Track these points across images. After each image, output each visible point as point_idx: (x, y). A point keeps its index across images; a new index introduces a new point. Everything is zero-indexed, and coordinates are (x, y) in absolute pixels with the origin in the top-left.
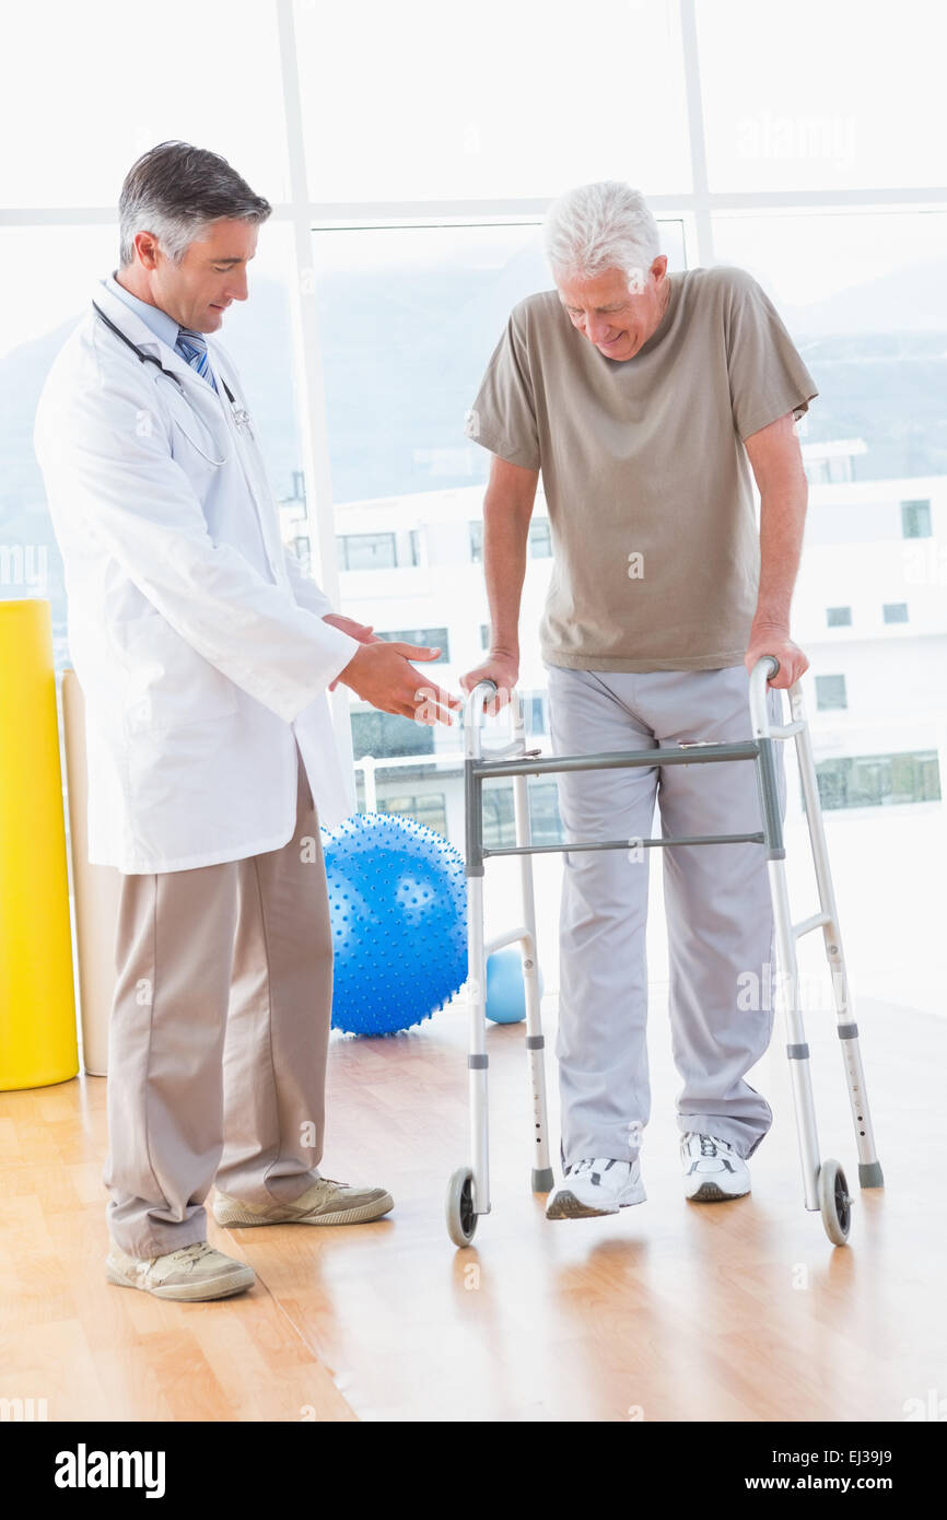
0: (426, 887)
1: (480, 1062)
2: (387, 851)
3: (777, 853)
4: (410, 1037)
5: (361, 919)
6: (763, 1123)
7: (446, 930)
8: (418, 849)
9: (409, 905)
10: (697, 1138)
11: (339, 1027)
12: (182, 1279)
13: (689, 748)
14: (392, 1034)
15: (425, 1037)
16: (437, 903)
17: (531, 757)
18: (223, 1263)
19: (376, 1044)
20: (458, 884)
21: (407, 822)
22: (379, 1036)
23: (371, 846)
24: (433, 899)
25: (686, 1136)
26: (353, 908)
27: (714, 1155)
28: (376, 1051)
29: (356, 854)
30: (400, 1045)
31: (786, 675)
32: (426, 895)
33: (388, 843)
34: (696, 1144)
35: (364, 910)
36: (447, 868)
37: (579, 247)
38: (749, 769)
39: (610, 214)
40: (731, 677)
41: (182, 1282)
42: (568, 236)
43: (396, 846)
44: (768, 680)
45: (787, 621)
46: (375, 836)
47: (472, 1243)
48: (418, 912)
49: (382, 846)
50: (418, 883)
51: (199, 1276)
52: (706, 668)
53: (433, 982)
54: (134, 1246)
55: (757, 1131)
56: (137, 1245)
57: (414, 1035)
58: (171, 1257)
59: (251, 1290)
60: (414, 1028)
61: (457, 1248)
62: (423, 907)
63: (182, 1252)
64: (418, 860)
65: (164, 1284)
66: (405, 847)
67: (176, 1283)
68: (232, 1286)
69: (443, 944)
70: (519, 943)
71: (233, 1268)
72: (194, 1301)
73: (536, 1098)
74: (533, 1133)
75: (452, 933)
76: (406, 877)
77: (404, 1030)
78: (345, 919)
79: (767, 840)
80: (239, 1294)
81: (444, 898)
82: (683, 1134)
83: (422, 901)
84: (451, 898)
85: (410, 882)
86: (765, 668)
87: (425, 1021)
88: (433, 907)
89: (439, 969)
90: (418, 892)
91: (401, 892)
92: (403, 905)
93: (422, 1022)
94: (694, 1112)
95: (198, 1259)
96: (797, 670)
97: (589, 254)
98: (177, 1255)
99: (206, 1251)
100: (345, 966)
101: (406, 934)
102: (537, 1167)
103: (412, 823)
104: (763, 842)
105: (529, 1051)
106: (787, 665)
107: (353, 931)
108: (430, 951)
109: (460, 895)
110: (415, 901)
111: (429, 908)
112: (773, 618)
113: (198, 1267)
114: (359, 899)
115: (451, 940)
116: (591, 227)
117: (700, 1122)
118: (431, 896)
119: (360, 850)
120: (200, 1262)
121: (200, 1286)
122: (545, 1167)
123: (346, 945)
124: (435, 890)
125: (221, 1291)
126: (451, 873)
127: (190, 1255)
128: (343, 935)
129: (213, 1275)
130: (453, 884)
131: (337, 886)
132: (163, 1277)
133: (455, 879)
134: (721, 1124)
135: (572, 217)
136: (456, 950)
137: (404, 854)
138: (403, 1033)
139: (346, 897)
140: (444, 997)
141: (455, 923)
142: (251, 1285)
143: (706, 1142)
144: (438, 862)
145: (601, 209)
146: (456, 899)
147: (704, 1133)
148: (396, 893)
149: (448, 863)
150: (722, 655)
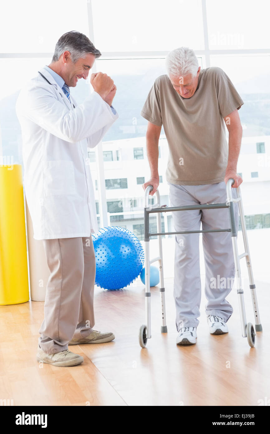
0: (128, 247)
1: (148, 295)
2: (117, 237)
3: (234, 235)
4: (124, 291)
5: (110, 256)
6: (231, 312)
7: (134, 260)
8: (126, 237)
9: (124, 253)
10: (212, 317)
11: (103, 288)
12: (62, 360)
13: (209, 205)
14: (118, 290)
15: (128, 291)
16: (131, 252)
17: (163, 207)
18: (74, 356)
19: (114, 292)
20: (138, 247)
21: (123, 229)
22: (115, 290)
23: (113, 236)
24: (131, 251)
25: (209, 316)
26: (108, 253)
27: (218, 321)
28: (114, 294)
29: (109, 238)
30: (121, 292)
31: (237, 184)
32: (128, 250)
33: (118, 235)
34: (212, 318)
35: (111, 254)
36: (134, 242)
37: (180, 68)
38: (227, 210)
39: (187, 58)
40: (221, 185)
41: (62, 361)
42: (176, 65)
43: (120, 236)
44: (232, 185)
45: (236, 169)
46: (114, 233)
47: (145, 347)
48: (126, 254)
49: (116, 236)
50: (126, 246)
51: (67, 359)
52: (214, 183)
53: (130, 275)
54: (48, 350)
55: (229, 314)
56: (49, 350)
57: (125, 290)
58: (58, 354)
59: (82, 363)
60: (125, 288)
61: (142, 348)
62: (128, 253)
63: (61, 353)
64: (126, 240)
65: (57, 362)
66: (122, 236)
67: (60, 361)
68: (77, 362)
69: (133, 264)
70: (158, 261)
71: (78, 357)
72: (66, 366)
73: (163, 306)
74: (161, 316)
75: (136, 261)
76: (123, 245)
77: (122, 288)
78: (105, 256)
79: (232, 231)
80: (79, 364)
81: (134, 251)
82: (208, 316)
83: (127, 251)
84: (135, 251)
85: (124, 246)
86: (231, 182)
87: (128, 286)
88: (130, 253)
89: (132, 271)
90: (126, 249)
91: (121, 249)
92: (122, 253)
93: (127, 286)
94: (211, 309)
95: (66, 354)
96: (240, 182)
97: (183, 70)
98: (60, 353)
99: (68, 352)
100: (105, 270)
101: (123, 261)
102: (162, 326)
103: (124, 229)
104: (230, 232)
105: (161, 292)
106: (237, 181)
107: (108, 260)
108: (129, 266)
109: (138, 250)
110: (125, 251)
111: (129, 253)
112: (232, 168)
113: (67, 357)
114: (109, 251)
115: (135, 263)
116: (183, 62)
117: (213, 312)
118: (130, 250)
119: (110, 237)
120: (67, 355)
121: (67, 362)
122: (165, 326)
123: (106, 264)
124: (131, 248)
125: (74, 363)
126: (135, 244)
127: (64, 353)
128: (105, 261)
129: (72, 359)
130: (136, 247)
131: (103, 247)
132: (56, 360)
133: (137, 245)
134: (219, 313)
135: (176, 60)
136: (137, 266)
137: (122, 238)
138: (121, 289)
139: (106, 250)
140: (133, 279)
141: (137, 258)
142: (82, 362)
143: (215, 318)
144: (132, 240)
145: (184, 57)
146: (137, 251)
147: (214, 315)
148: (120, 249)
149: (135, 241)
150: (219, 179)
